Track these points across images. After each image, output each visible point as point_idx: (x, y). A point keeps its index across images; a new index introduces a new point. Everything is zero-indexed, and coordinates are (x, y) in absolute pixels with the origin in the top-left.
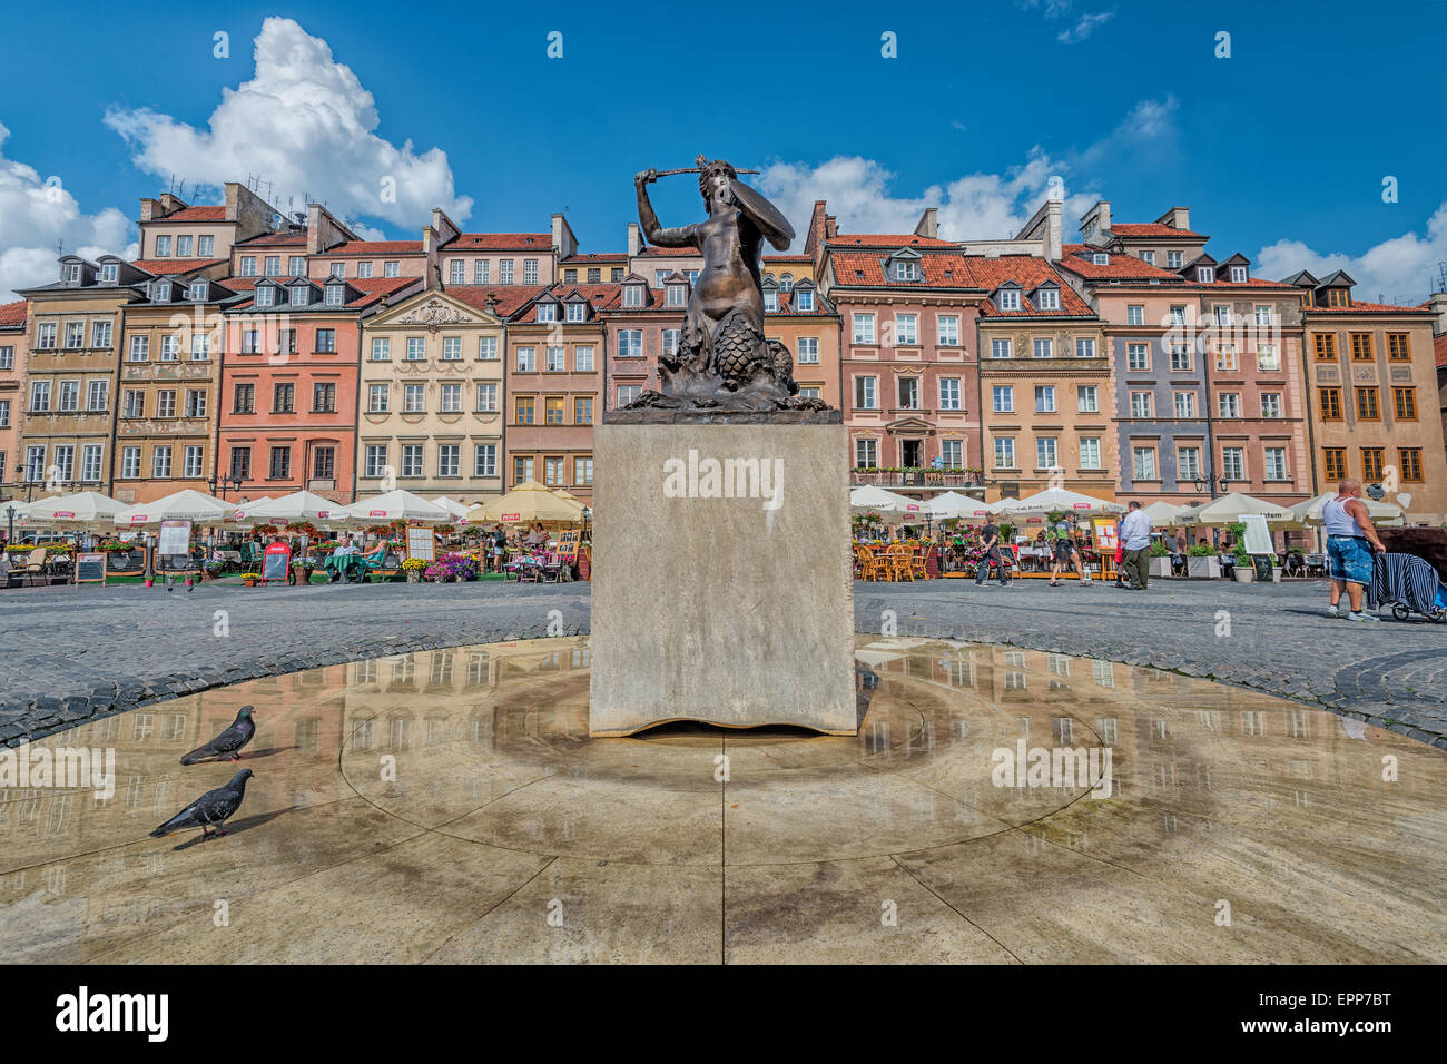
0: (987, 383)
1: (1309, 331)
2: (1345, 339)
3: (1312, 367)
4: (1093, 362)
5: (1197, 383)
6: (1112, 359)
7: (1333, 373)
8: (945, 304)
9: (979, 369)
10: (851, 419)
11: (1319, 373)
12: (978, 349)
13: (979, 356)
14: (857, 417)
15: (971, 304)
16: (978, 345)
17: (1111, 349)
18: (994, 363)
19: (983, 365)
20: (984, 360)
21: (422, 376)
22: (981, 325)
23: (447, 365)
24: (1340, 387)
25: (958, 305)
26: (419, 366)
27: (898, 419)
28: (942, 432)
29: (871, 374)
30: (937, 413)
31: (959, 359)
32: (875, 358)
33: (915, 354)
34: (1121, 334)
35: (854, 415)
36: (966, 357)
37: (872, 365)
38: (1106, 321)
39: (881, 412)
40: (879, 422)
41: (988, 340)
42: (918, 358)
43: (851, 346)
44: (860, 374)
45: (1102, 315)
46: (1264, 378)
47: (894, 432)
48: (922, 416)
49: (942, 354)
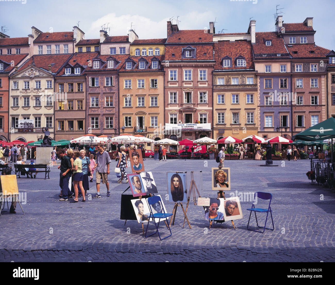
0: (215, 94)
1: (330, 74)
3: (330, 86)
4: (253, 86)
6: (259, 85)
8: (201, 66)
9: (213, 89)
11: (332, 88)
12: (213, 81)
13: (213, 84)
15: (210, 66)
17: (259, 81)
18: (218, 86)
19: (214, 87)
21: (29, 94)
22: (213, 73)
23: (36, 91)
25: (206, 67)
26: (28, 91)
27: (184, 107)
28: (200, 111)
29: (175, 91)
30: (198, 104)
31: (206, 85)
32: (177, 85)
33: (191, 84)
34: (262, 76)
35: (169, 106)
36: (208, 84)
37: (175, 88)
38: (257, 71)
39: (178, 104)
40: (177, 108)
41: (216, 78)
42: (191, 85)
43: (168, 82)
44: (171, 91)
45: (256, 69)
46: (312, 91)
47: (183, 111)
48: (193, 105)
49: (200, 84)
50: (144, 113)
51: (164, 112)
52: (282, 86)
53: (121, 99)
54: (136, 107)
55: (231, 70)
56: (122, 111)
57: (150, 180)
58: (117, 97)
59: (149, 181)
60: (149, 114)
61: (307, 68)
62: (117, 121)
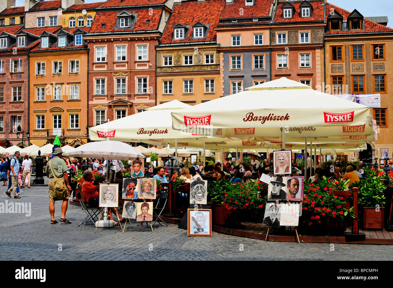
0: (159, 79)
1: (328, 46)
2: (348, 49)
3: (329, 65)
4: (213, 67)
5: (266, 76)
6: (222, 64)
7: (340, 68)
8: (140, 40)
9: (156, 72)
10: (93, 100)
11: (333, 68)
12: (156, 61)
13: (156, 65)
14: (96, 99)
15: (152, 39)
16: (156, 59)
17: (222, 59)
18: (163, 69)
19: (158, 70)
20: (159, 68)
22: (157, 49)
24: (343, 76)
25: (146, 40)
27: (115, 100)
28: (137, 106)
29: (103, 77)
30: (135, 95)
31: (146, 68)
32: (105, 69)
33: (124, 66)
34: (227, 51)
35: (94, 98)
36: (150, 66)
37: (103, 73)
38: (219, 45)
39: (107, 96)
40: (106, 101)
41: (161, 57)
42: (125, 68)
43: (93, 64)
44: (98, 77)
45: (218, 42)
46: (302, 72)
47: (112, 106)
48: (127, 97)
49: (138, 65)
50: (61, 110)
51: (88, 108)
52: (257, 66)
53: (31, 91)
54: (51, 102)
55: (184, 44)
56: (33, 107)
57: (280, 185)
58: (27, 88)
59: (278, 186)
60: (68, 111)
61: (294, 38)
62: (27, 121)
